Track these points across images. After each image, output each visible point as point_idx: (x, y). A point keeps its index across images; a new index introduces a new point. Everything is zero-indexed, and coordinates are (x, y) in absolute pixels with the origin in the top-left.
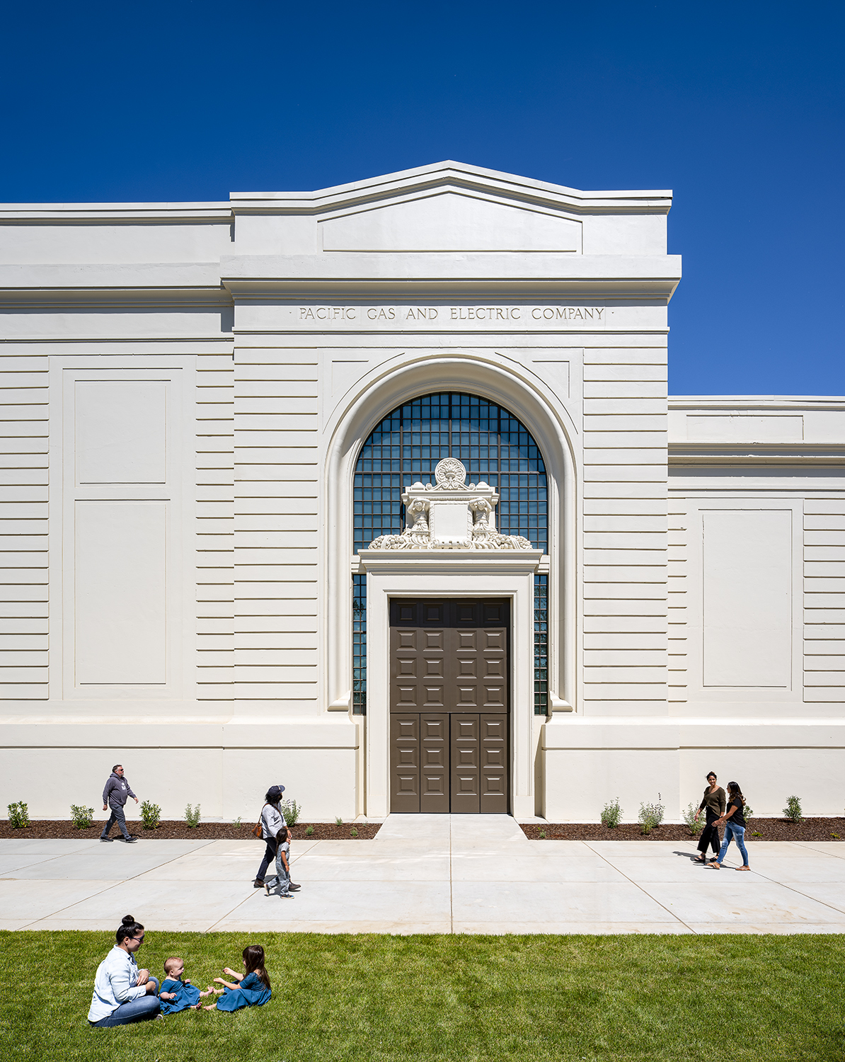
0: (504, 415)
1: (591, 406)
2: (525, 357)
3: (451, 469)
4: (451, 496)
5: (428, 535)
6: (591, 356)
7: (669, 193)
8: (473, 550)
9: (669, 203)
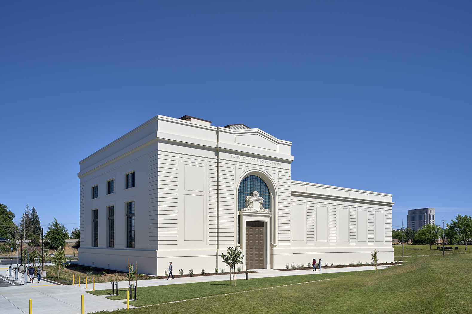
0: (263, 182)
1: (280, 184)
2: (269, 172)
3: (256, 193)
4: (257, 200)
5: (253, 208)
6: (280, 173)
7: (291, 142)
8: (261, 212)
9: (291, 144)
